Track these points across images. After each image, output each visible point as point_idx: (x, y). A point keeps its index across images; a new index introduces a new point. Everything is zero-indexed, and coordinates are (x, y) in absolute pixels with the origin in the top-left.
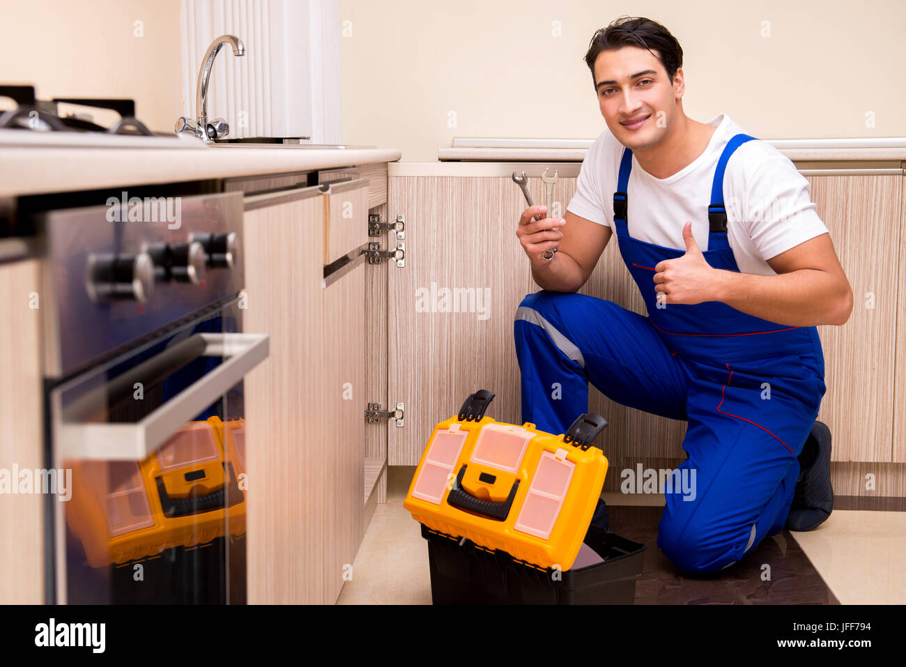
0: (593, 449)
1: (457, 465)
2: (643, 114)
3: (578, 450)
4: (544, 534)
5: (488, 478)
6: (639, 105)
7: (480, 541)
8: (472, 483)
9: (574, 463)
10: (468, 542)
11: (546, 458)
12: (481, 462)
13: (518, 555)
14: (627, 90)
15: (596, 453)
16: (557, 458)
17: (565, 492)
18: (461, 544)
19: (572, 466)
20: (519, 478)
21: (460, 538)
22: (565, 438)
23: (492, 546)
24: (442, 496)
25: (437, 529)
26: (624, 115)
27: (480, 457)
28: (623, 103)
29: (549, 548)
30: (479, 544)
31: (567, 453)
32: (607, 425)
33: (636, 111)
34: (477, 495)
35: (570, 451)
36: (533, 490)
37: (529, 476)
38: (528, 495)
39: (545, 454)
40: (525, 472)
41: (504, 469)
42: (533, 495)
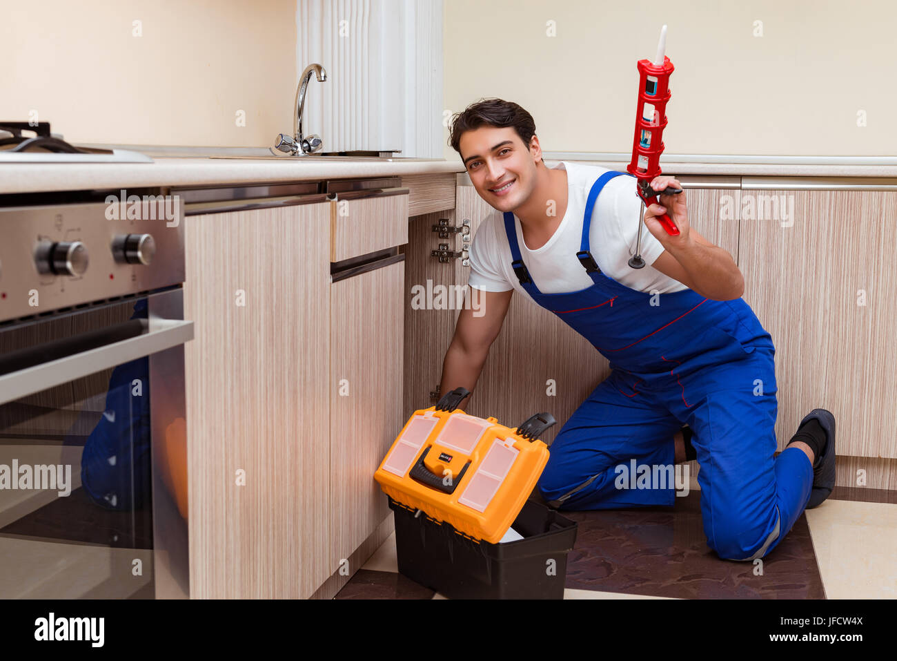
0: (538, 442)
1: (424, 445)
2: (508, 178)
3: (526, 441)
4: (481, 507)
5: (446, 458)
6: (502, 172)
7: (432, 514)
8: (432, 461)
9: (519, 450)
10: (423, 514)
11: (497, 444)
12: (443, 443)
13: (460, 527)
14: (491, 161)
15: (540, 445)
16: (506, 445)
17: (505, 475)
18: (416, 516)
19: (517, 452)
20: (471, 459)
21: (416, 510)
22: (518, 430)
23: (440, 518)
24: (406, 470)
25: (400, 501)
26: (491, 182)
27: (443, 440)
28: (488, 172)
29: (483, 520)
30: (430, 516)
31: (515, 441)
32: (555, 423)
33: (500, 178)
34: (435, 471)
35: (518, 440)
36: (480, 470)
37: (480, 458)
38: (476, 474)
39: (497, 441)
40: (477, 454)
41: (461, 450)
42: (480, 475)
